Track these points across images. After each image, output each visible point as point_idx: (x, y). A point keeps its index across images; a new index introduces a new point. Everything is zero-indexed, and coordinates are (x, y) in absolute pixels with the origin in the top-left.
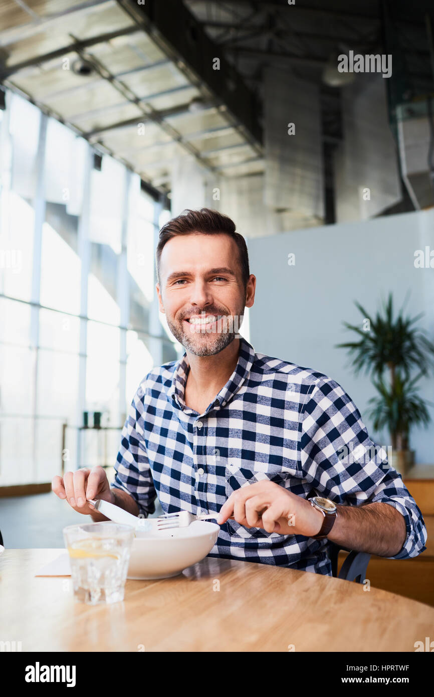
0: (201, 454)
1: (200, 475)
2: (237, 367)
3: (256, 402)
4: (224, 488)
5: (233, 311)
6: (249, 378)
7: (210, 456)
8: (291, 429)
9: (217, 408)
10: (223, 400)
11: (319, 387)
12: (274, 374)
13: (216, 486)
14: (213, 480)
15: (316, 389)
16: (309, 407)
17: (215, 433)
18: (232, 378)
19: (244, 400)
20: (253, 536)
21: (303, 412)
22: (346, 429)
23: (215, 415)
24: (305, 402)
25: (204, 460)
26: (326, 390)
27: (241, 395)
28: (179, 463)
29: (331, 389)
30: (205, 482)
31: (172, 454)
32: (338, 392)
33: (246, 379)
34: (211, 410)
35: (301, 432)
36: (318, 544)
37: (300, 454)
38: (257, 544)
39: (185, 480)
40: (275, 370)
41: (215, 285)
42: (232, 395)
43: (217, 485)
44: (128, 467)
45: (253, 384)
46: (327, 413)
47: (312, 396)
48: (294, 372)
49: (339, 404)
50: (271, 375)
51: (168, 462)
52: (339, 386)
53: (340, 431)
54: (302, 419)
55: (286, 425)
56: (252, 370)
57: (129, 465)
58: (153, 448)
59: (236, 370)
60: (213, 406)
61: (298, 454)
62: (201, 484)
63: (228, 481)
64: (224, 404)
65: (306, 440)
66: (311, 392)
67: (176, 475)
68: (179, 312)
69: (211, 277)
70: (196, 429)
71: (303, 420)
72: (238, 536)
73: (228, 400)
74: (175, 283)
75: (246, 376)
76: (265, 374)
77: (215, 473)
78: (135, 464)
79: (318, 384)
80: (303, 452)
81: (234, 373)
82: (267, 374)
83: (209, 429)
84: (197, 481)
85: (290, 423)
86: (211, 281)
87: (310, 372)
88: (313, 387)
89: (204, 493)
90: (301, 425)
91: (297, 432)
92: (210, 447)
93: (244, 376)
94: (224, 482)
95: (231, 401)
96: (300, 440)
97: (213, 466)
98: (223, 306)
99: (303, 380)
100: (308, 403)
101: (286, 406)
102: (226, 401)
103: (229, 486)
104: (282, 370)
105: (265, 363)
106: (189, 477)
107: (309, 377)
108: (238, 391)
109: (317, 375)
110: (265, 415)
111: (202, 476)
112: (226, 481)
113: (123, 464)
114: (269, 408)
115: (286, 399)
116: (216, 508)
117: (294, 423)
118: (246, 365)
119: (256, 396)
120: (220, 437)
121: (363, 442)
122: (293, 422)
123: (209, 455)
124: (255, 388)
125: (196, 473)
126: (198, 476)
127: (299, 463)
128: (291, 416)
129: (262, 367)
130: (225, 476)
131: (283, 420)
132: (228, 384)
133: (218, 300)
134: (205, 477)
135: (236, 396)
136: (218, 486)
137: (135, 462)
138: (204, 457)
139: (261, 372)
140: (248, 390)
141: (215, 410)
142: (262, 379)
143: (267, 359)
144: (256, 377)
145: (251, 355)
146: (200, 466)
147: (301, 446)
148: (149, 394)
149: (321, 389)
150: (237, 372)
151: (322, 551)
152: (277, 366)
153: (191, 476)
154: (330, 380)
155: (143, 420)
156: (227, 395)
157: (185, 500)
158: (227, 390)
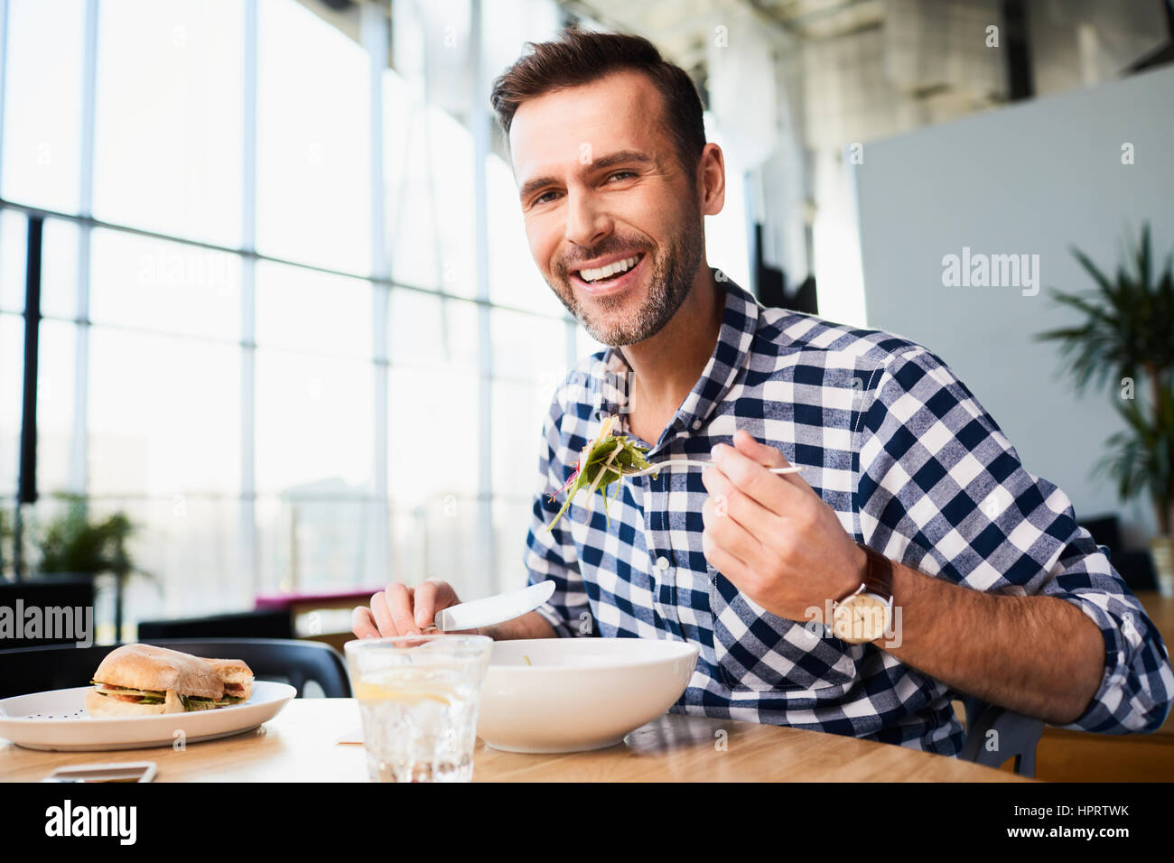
0: (660, 529)
1: (662, 571)
2: (717, 348)
3: (761, 416)
4: (706, 596)
5: (661, 240)
6: (748, 368)
7: (676, 531)
8: (836, 467)
9: (685, 435)
10: (693, 418)
11: (892, 372)
12: (799, 353)
13: (690, 592)
14: (686, 580)
15: (886, 377)
16: (870, 419)
17: (685, 486)
18: (707, 372)
19: (737, 414)
20: (776, 687)
21: (860, 430)
22: (958, 457)
23: (682, 448)
24: (864, 407)
25: (666, 540)
26: (909, 377)
27: (731, 403)
28: (628, 546)
29: (923, 373)
30: (672, 585)
31: (618, 530)
32: (939, 378)
33: (741, 371)
34: (671, 440)
35: (858, 471)
36: (923, 696)
37: (859, 520)
38: (786, 701)
39: (638, 580)
40: (801, 345)
41: (614, 190)
42: (714, 405)
43: (693, 591)
44: (545, 555)
45: (755, 379)
46: (910, 429)
47: (877, 393)
48: (840, 344)
49: (941, 404)
50: (793, 356)
51: (611, 545)
52: (942, 363)
53: (944, 464)
54: (859, 443)
55: (827, 460)
56: (754, 347)
57: (545, 551)
58: (581, 518)
59: (715, 352)
60: (671, 432)
61: (854, 520)
62: (665, 589)
63: (713, 582)
64: (697, 425)
65: (868, 488)
66: (874, 386)
67: (624, 571)
68: (554, 260)
69: (601, 174)
70: (648, 479)
71: (861, 446)
72: (746, 689)
73: (706, 417)
74: (537, 202)
75: (741, 362)
76: (782, 355)
77: (689, 566)
78: (558, 550)
79: (892, 365)
80: (863, 513)
81: (712, 361)
82: (786, 355)
83: (673, 478)
84: (659, 582)
85: (834, 455)
86: (605, 184)
87: (874, 341)
88: (880, 372)
89: (672, 607)
90: (856, 456)
91: (849, 473)
92: (675, 513)
93: (736, 363)
94: (705, 584)
95: (713, 416)
96: (856, 490)
97: (684, 553)
98: (637, 231)
99: (859, 360)
100: (871, 409)
101: (825, 419)
102: (700, 419)
103: (717, 592)
104: (814, 342)
105: (780, 332)
106: (644, 575)
107: (872, 352)
108: (725, 396)
109: (890, 345)
110: (785, 440)
111: (666, 573)
112: (710, 582)
113: (535, 551)
114: (791, 424)
115: (825, 404)
116: (697, 634)
117: (843, 454)
118: (738, 339)
119: (760, 402)
120: (695, 493)
121: (1005, 482)
122: (840, 451)
123: (674, 529)
124: (758, 386)
125: (654, 568)
126: (659, 572)
127: (860, 537)
128: (835, 439)
129: (775, 341)
130: (706, 572)
131: (822, 449)
132: (698, 385)
133: (624, 221)
134: (672, 574)
135: (721, 406)
136: (694, 593)
137: (557, 546)
138: (665, 533)
139: (774, 351)
140: (745, 391)
141: (681, 438)
142: (774, 367)
143: (785, 323)
144: (762, 363)
145: (750, 318)
146: (660, 553)
147: (858, 501)
148: (572, 413)
149: (897, 377)
150: (718, 358)
151: (935, 709)
152: (806, 334)
153: (647, 572)
154: (919, 351)
155: (559, 463)
156: (701, 407)
157: (642, 619)
158: (699, 397)
